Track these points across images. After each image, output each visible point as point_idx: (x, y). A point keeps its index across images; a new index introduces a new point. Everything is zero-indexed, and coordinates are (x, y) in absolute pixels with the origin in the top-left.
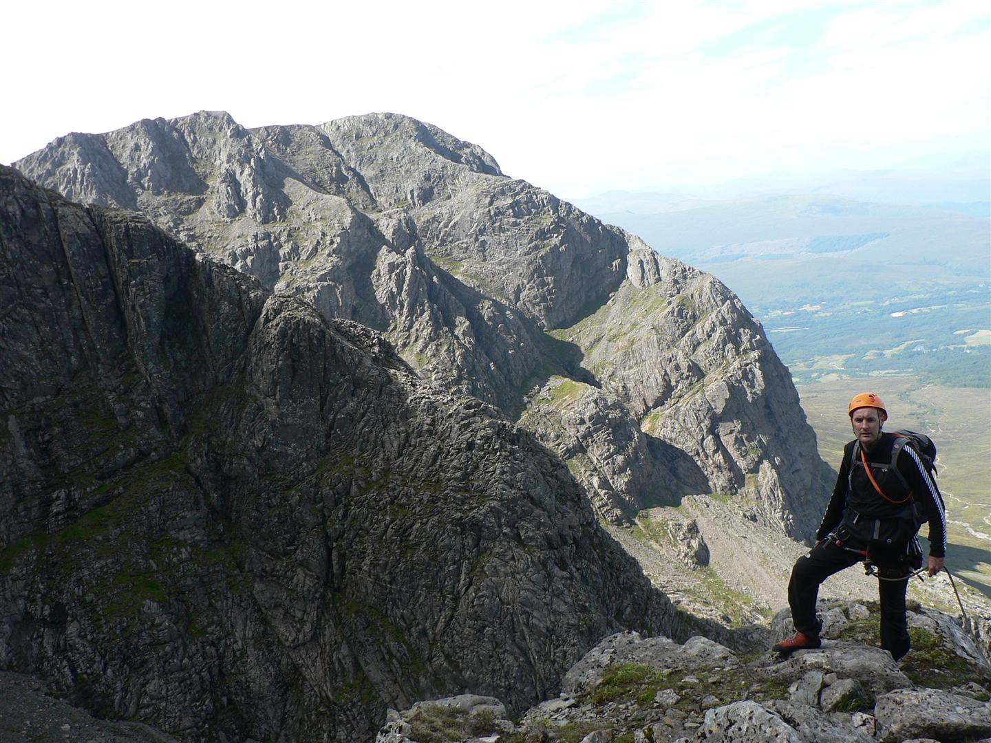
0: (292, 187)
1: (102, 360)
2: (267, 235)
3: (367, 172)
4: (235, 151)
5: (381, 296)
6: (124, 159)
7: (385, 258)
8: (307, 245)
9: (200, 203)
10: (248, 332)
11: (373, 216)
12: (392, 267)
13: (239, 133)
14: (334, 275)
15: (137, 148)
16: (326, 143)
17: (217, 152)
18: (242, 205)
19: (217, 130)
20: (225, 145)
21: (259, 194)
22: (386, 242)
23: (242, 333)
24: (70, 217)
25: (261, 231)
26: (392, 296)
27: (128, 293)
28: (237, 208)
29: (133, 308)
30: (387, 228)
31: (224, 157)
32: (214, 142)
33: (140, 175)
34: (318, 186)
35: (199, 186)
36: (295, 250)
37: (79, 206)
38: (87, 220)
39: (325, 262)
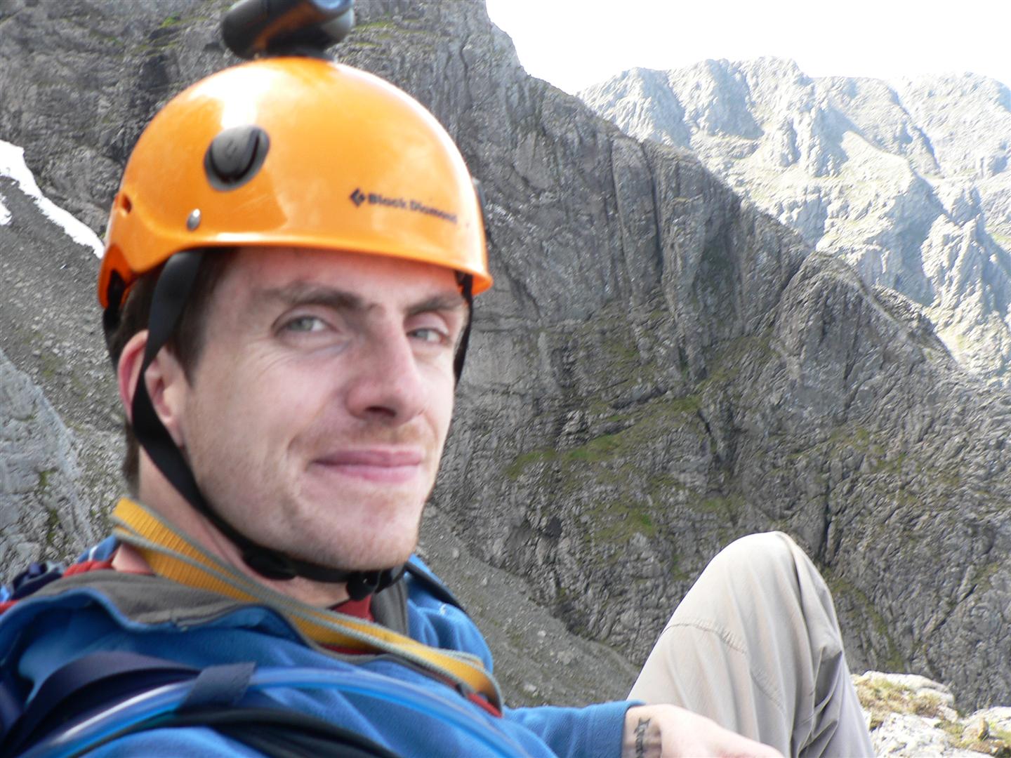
0: (850, 142)
1: (635, 293)
2: (818, 190)
3: (935, 135)
4: (796, 99)
5: (929, 269)
6: (684, 98)
7: (940, 228)
8: (857, 204)
9: (753, 149)
10: (783, 287)
11: (933, 181)
12: (947, 239)
13: (803, 81)
14: (882, 239)
15: (698, 87)
16: (895, 99)
17: (778, 98)
18: (796, 155)
19: (781, 76)
20: (787, 91)
21: (814, 146)
22: (944, 212)
23: (777, 288)
24: (624, 150)
25: (812, 183)
26: (942, 271)
27: (669, 231)
28: (792, 157)
29: (672, 246)
30: (947, 197)
31: (784, 104)
32: (776, 87)
33: (697, 115)
34: (879, 143)
35: (755, 131)
36: (845, 208)
37: (634, 139)
38: (640, 154)
39: (875, 224)
